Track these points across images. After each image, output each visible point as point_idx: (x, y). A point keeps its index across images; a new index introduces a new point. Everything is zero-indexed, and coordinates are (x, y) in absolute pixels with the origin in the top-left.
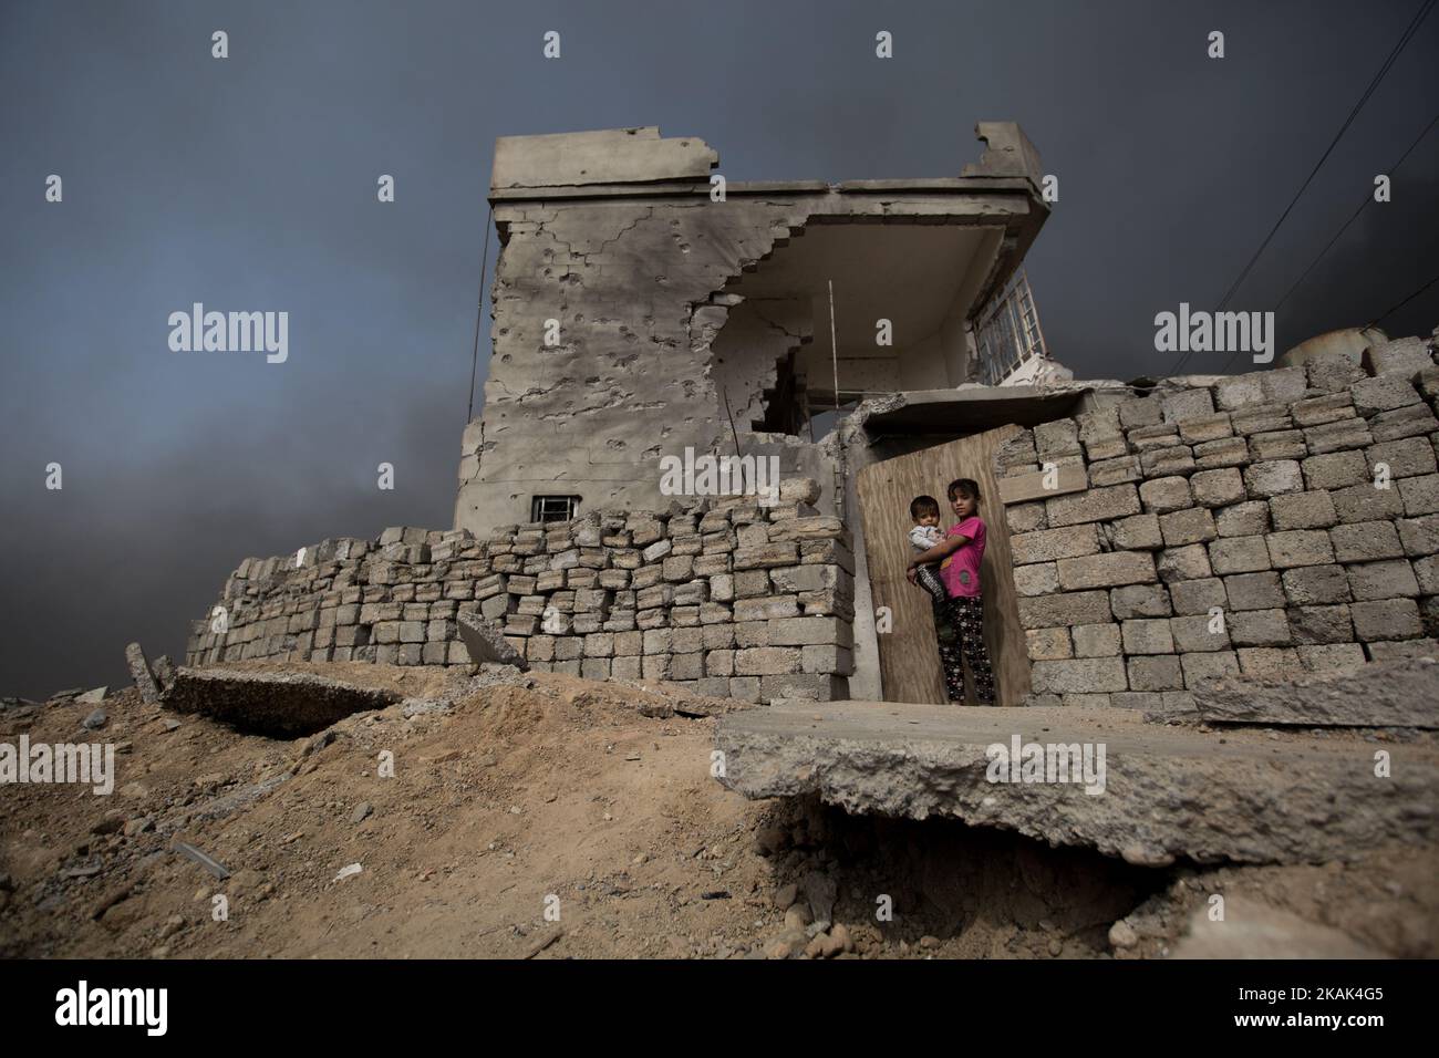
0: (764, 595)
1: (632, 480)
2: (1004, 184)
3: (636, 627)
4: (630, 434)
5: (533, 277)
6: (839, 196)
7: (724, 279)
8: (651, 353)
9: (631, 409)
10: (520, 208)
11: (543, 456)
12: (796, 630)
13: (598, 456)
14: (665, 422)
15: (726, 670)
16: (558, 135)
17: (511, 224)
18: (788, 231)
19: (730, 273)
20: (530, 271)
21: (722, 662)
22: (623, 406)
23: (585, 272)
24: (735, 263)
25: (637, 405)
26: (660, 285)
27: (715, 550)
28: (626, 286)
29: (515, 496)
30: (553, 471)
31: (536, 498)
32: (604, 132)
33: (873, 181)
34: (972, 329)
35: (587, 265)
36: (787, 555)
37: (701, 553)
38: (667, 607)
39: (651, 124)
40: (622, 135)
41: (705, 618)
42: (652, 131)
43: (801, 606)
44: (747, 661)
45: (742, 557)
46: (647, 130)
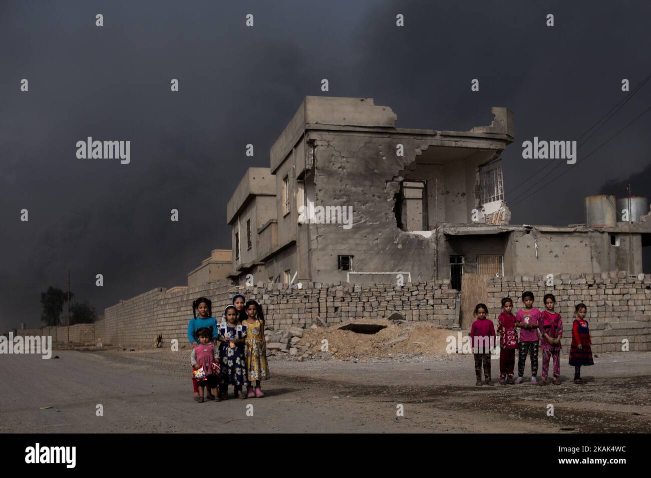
0: (441, 304)
1: (370, 250)
2: (498, 137)
3: (411, 309)
4: (369, 233)
5: (328, 167)
6: (440, 137)
7: (398, 171)
8: (373, 201)
9: (368, 224)
10: (319, 133)
11: (339, 241)
12: (447, 311)
13: (358, 241)
14: (379, 229)
15: (432, 318)
16: (332, 98)
17: (316, 141)
18: (421, 151)
19: (400, 169)
20: (327, 164)
21: (431, 317)
22: (365, 222)
23: (348, 165)
24: (402, 164)
25: (369, 222)
26: (375, 173)
27: (429, 294)
28: (363, 173)
29: (331, 255)
30: (344, 247)
31: (339, 256)
32: (351, 99)
33: (452, 132)
34: (479, 171)
35: (348, 162)
36: (446, 296)
37: (426, 294)
38: (418, 306)
39: (370, 97)
40: (358, 100)
41: (427, 308)
42: (370, 101)
43: (448, 307)
44: (437, 317)
45: (436, 296)
46: (369, 100)
